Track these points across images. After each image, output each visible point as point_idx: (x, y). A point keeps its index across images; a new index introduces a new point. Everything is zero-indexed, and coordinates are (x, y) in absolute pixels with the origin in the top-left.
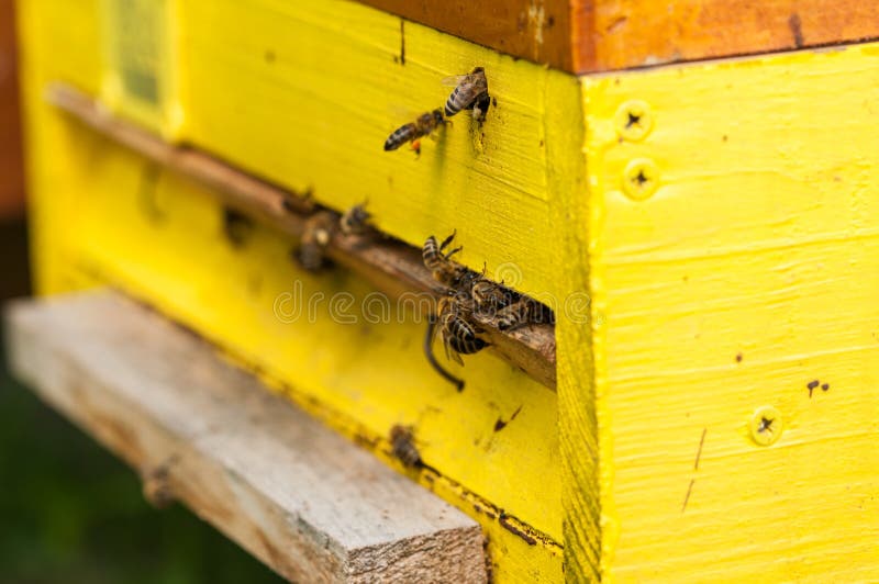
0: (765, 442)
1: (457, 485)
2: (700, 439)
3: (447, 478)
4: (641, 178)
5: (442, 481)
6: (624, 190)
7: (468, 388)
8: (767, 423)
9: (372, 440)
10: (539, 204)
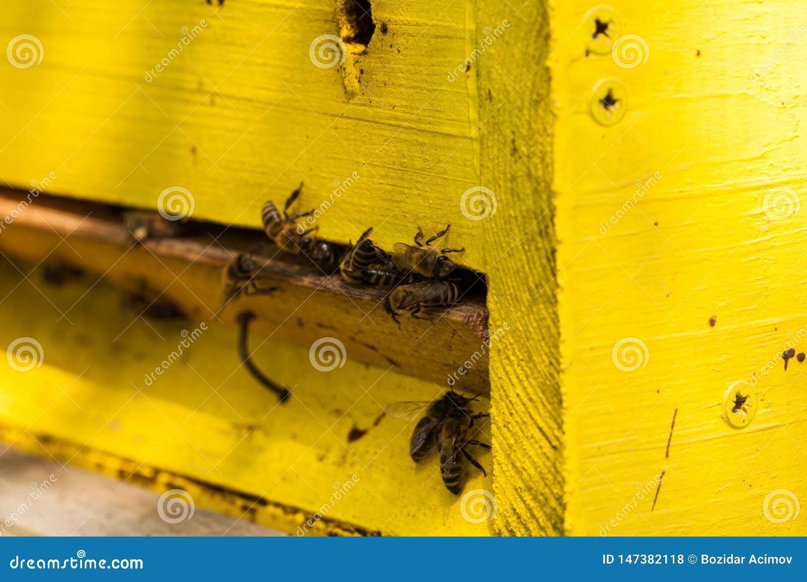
0: (741, 425)
1: (295, 511)
2: (671, 421)
3: (277, 505)
4: (609, 101)
5: (270, 509)
6: (591, 114)
7: (295, 396)
8: (740, 402)
9: (147, 472)
10: (464, 143)
